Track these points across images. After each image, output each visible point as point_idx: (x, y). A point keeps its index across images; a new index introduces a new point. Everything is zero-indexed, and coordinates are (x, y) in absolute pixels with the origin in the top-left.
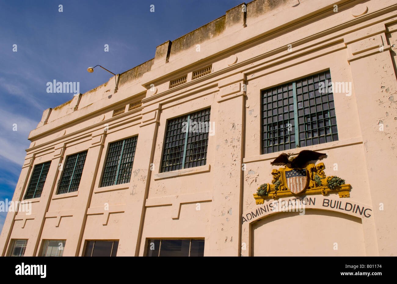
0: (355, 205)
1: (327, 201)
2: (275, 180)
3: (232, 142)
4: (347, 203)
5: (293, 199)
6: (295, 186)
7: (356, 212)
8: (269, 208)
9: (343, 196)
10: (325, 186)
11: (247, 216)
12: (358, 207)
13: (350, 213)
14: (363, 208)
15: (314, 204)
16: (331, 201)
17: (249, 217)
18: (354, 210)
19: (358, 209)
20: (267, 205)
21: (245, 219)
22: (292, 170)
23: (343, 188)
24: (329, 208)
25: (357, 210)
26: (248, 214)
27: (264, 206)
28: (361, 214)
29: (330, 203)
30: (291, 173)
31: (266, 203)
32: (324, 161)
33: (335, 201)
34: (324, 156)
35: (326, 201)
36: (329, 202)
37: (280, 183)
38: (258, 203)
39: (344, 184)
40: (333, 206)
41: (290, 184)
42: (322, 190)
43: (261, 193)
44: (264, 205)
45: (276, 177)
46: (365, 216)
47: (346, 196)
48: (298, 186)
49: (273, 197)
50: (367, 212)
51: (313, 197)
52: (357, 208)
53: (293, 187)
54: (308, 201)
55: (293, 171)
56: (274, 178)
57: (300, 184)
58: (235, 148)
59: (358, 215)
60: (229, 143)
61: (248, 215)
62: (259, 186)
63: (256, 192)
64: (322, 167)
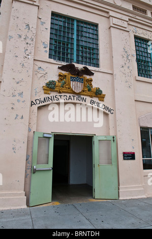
0: (106, 106)
3: (25, 39)
4: (103, 105)
5: (72, 96)
8: (55, 98)
9: (101, 100)
10: (93, 92)
12: (108, 108)
13: (104, 110)
15: (85, 101)
16: (95, 101)
17: (38, 102)
18: (106, 109)
20: (53, 96)
21: (33, 103)
22: (75, 77)
23: (102, 96)
26: (36, 100)
28: (109, 111)
29: (94, 103)
31: (53, 94)
32: (92, 77)
33: (97, 103)
34: (93, 74)
35: (92, 101)
37: (65, 83)
38: (45, 93)
39: (102, 93)
41: (73, 85)
44: (50, 95)
46: (111, 113)
49: (58, 91)
50: (112, 111)
51: (85, 97)
53: (75, 88)
54: (82, 99)
56: (60, 78)
57: (79, 87)
58: (28, 45)
59: (107, 112)
60: (22, 39)
62: (47, 81)
63: (44, 85)
64: (91, 80)
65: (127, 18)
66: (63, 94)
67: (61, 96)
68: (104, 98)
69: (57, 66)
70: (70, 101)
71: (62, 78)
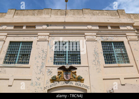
5: (65, 82)
8: (56, 84)
10: (77, 79)
12: (86, 86)
13: (84, 88)
14: (88, 86)
21: (45, 88)
24: (77, 86)
27: (54, 84)
33: (79, 84)
35: (76, 83)
37: (61, 76)
41: (65, 77)
43: (53, 79)
46: (88, 89)
49: (58, 81)
51: (72, 82)
54: (70, 83)
55: (66, 72)
59: (86, 88)
61: (47, 87)
62: (52, 76)
63: (51, 78)
64: (76, 72)
65: (95, 34)
66: (60, 82)
68: (83, 81)
69: (57, 68)
70: (64, 85)
71: (60, 73)
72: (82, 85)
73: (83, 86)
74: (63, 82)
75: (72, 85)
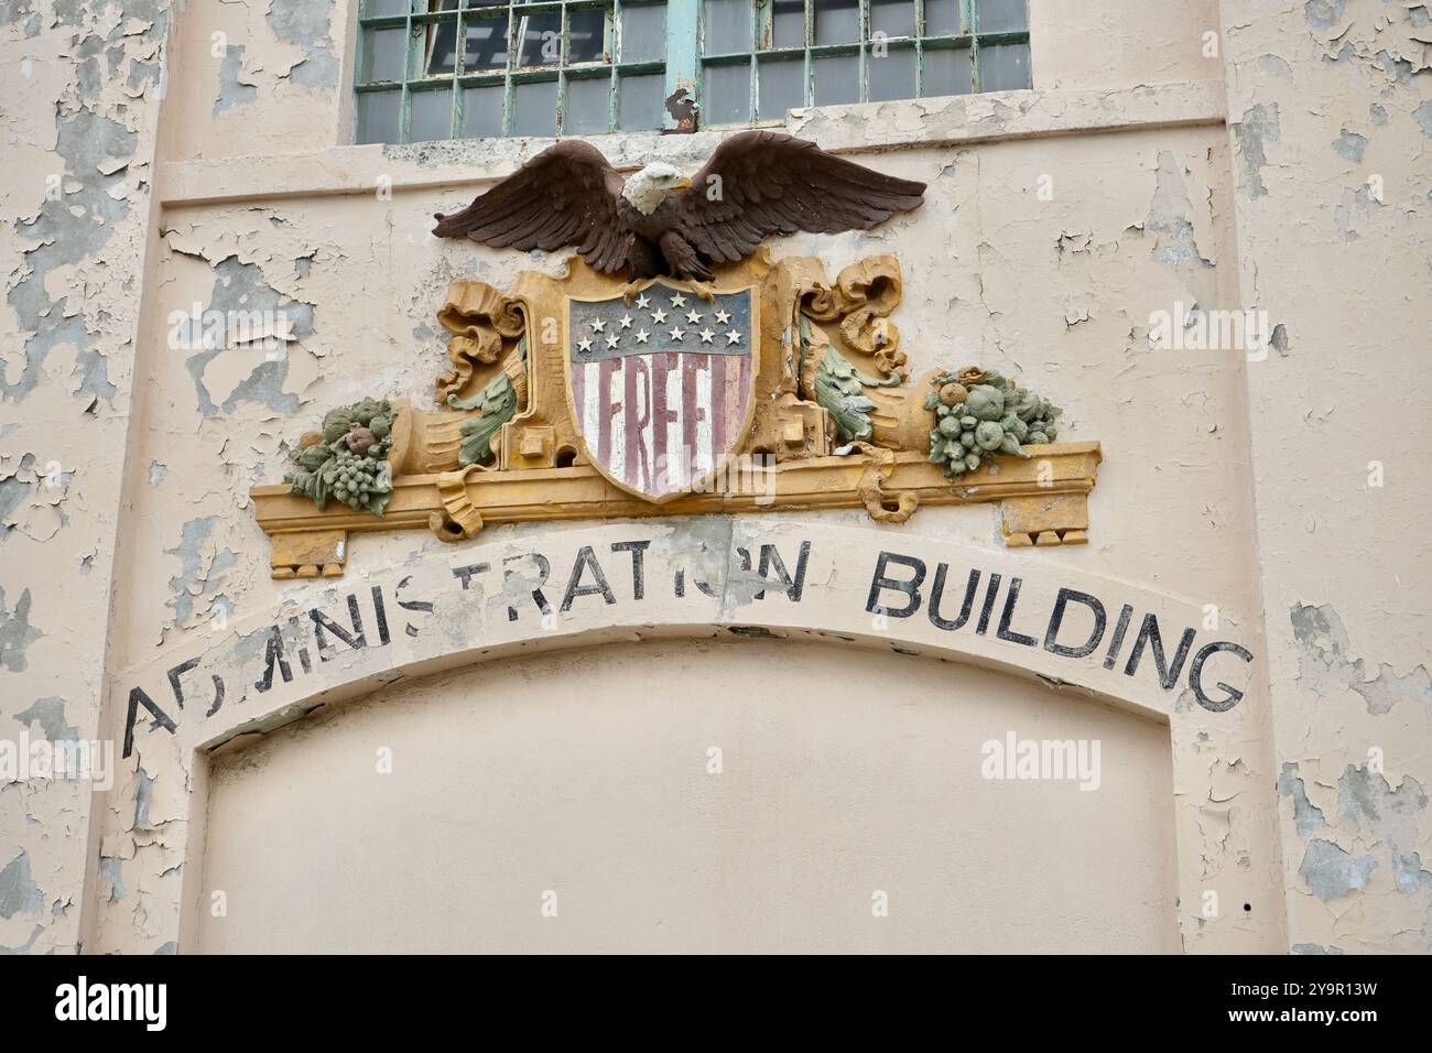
0: (1127, 610)
1: (907, 573)
2: (466, 375)
4: (1065, 596)
5: (617, 547)
6: (648, 434)
7: (1130, 670)
8: (397, 618)
9: (1034, 536)
10: (902, 449)
11: (176, 685)
12: (1151, 628)
13: (1087, 674)
14: (1189, 636)
15: (795, 593)
16: (942, 570)
17: (200, 690)
18: (1113, 650)
19: (1148, 644)
20: (377, 592)
21: (150, 706)
22: (634, 297)
24: (918, 631)
25: (1139, 646)
26: (184, 668)
27: (352, 601)
28: (1169, 679)
29: (925, 590)
30: (626, 322)
32: (898, 243)
33: (975, 577)
35: (894, 571)
36: (919, 580)
37: (516, 400)
38: (288, 572)
39: (1052, 438)
40: (950, 608)
41: (607, 411)
42: (873, 477)
43: (329, 478)
44: (344, 587)
45: (473, 353)
46: (1201, 697)
47: (1061, 533)
48: (675, 430)
49: (436, 521)
50: (1218, 671)
51: (786, 535)
52: (1143, 632)
53: (634, 440)
54: (747, 566)
55: (642, 302)
56: (464, 355)
57: (692, 417)
59: (1142, 690)
61: (182, 678)
62: (311, 422)
63: (277, 473)
64: (884, 289)
66: (492, 549)
67: (464, 574)
70: (589, 616)
71: (487, 339)
72: (1031, 617)
73: (1078, 620)
74: (562, 544)
75: (775, 612)
